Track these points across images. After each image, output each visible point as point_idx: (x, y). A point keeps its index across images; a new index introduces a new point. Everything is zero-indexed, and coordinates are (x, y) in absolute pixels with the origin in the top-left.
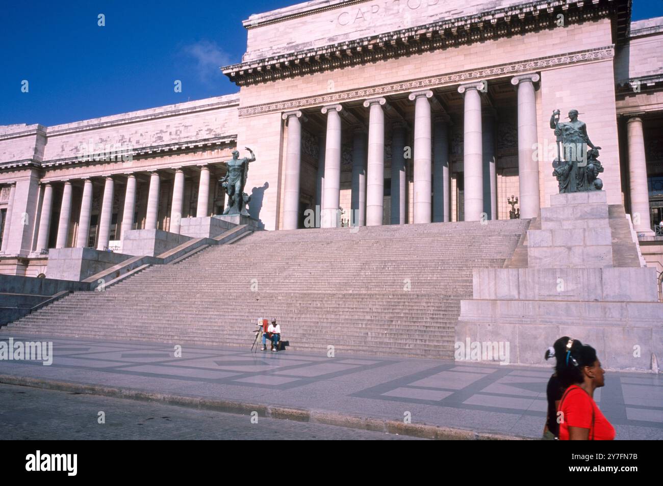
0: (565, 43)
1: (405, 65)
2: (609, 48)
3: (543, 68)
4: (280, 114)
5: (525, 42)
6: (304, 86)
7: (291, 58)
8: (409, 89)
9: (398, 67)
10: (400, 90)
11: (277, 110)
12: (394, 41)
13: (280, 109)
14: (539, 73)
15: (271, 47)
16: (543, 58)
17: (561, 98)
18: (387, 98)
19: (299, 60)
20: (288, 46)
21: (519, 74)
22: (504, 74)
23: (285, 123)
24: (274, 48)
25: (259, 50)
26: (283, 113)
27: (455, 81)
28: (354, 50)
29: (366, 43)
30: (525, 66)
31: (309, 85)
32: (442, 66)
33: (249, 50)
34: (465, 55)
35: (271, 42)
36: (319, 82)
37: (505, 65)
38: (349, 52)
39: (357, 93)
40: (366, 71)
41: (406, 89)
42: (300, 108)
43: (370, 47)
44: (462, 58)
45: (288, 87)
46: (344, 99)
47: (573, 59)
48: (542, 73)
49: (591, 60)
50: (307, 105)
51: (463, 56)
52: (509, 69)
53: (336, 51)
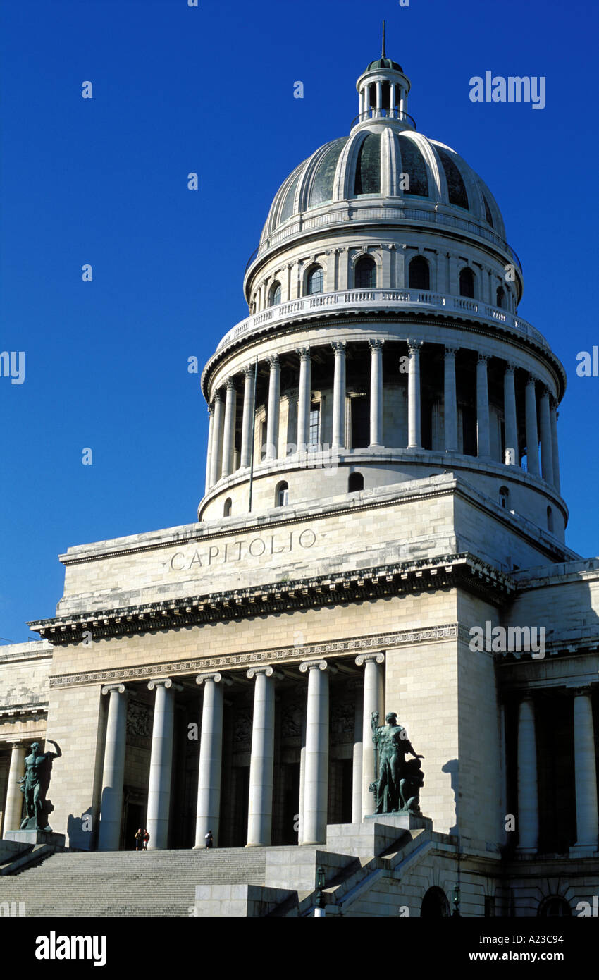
0: (412, 615)
1: (243, 631)
2: (453, 626)
3: (387, 646)
4: (100, 686)
5: (371, 611)
6: (128, 650)
7: (111, 616)
8: (246, 663)
9: (236, 632)
10: (237, 664)
11: (95, 682)
12: (227, 603)
13: (99, 681)
14: (384, 652)
15: (93, 593)
16: (388, 634)
17: (405, 686)
18: (222, 673)
19: (120, 619)
20: (111, 593)
21: (363, 652)
22: (348, 650)
23: (105, 700)
24: (96, 594)
25: (78, 596)
26: (103, 686)
27: (297, 657)
28: (182, 610)
29: (195, 603)
30: (369, 642)
31: (135, 650)
32: (284, 635)
33: (66, 594)
34: (308, 623)
35: (93, 585)
36: (146, 647)
37: (349, 639)
38: (177, 612)
39: (188, 665)
40: (200, 635)
41: (244, 664)
42: (123, 681)
43: (201, 608)
44: (305, 626)
45: (110, 651)
46: (173, 672)
47: (419, 637)
48: (387, 652)
49: (435, 640)
50: (131, 678)
51: (306, 624)
52: (351, 645)
53: (162, 611)
